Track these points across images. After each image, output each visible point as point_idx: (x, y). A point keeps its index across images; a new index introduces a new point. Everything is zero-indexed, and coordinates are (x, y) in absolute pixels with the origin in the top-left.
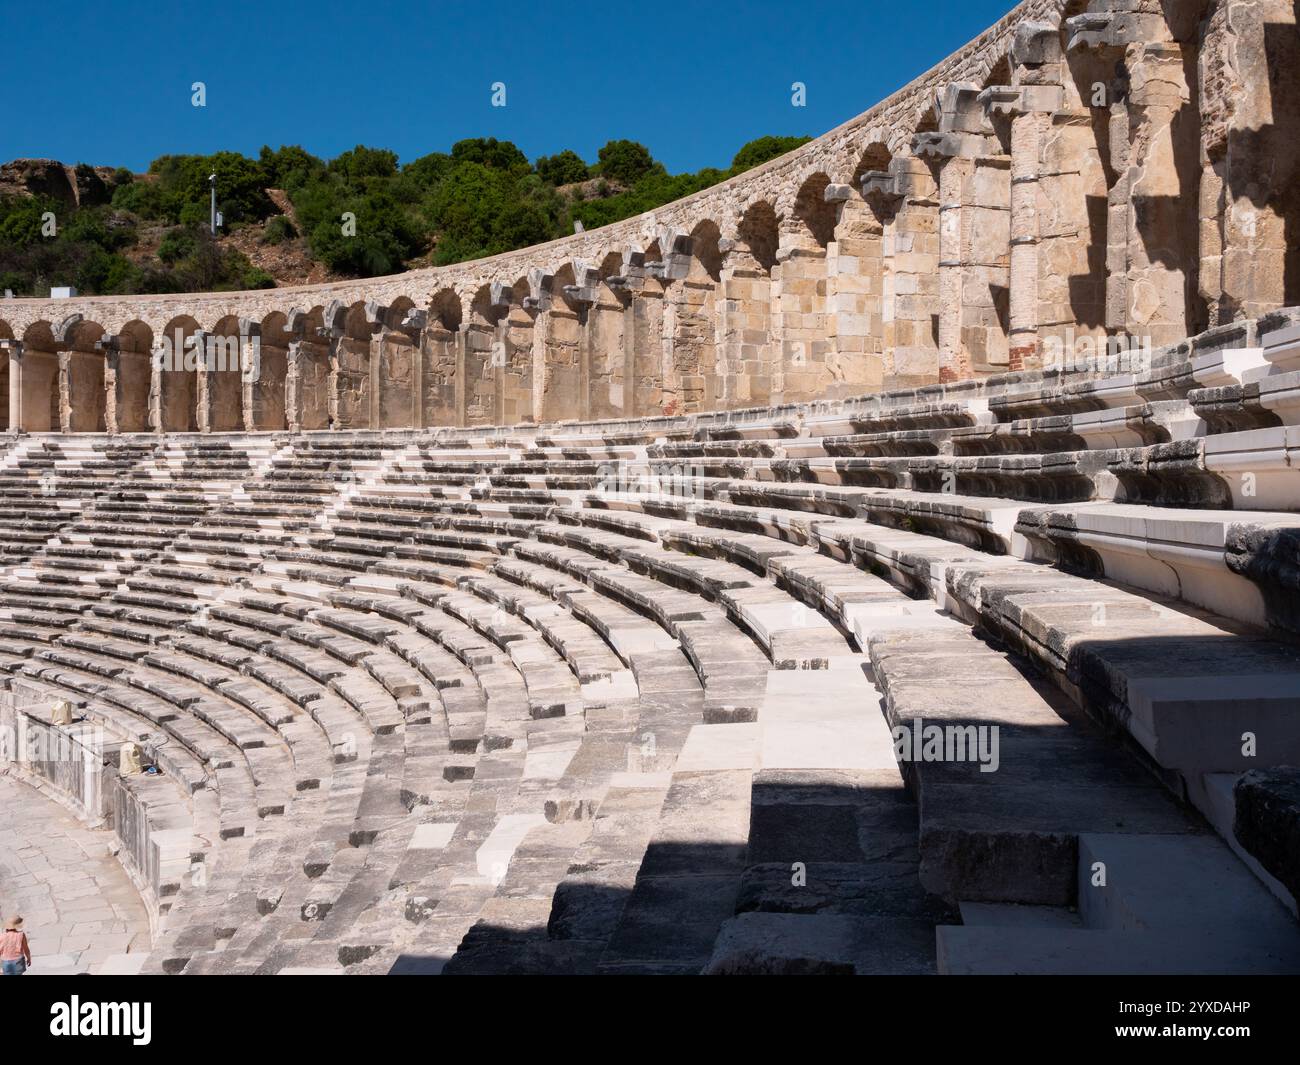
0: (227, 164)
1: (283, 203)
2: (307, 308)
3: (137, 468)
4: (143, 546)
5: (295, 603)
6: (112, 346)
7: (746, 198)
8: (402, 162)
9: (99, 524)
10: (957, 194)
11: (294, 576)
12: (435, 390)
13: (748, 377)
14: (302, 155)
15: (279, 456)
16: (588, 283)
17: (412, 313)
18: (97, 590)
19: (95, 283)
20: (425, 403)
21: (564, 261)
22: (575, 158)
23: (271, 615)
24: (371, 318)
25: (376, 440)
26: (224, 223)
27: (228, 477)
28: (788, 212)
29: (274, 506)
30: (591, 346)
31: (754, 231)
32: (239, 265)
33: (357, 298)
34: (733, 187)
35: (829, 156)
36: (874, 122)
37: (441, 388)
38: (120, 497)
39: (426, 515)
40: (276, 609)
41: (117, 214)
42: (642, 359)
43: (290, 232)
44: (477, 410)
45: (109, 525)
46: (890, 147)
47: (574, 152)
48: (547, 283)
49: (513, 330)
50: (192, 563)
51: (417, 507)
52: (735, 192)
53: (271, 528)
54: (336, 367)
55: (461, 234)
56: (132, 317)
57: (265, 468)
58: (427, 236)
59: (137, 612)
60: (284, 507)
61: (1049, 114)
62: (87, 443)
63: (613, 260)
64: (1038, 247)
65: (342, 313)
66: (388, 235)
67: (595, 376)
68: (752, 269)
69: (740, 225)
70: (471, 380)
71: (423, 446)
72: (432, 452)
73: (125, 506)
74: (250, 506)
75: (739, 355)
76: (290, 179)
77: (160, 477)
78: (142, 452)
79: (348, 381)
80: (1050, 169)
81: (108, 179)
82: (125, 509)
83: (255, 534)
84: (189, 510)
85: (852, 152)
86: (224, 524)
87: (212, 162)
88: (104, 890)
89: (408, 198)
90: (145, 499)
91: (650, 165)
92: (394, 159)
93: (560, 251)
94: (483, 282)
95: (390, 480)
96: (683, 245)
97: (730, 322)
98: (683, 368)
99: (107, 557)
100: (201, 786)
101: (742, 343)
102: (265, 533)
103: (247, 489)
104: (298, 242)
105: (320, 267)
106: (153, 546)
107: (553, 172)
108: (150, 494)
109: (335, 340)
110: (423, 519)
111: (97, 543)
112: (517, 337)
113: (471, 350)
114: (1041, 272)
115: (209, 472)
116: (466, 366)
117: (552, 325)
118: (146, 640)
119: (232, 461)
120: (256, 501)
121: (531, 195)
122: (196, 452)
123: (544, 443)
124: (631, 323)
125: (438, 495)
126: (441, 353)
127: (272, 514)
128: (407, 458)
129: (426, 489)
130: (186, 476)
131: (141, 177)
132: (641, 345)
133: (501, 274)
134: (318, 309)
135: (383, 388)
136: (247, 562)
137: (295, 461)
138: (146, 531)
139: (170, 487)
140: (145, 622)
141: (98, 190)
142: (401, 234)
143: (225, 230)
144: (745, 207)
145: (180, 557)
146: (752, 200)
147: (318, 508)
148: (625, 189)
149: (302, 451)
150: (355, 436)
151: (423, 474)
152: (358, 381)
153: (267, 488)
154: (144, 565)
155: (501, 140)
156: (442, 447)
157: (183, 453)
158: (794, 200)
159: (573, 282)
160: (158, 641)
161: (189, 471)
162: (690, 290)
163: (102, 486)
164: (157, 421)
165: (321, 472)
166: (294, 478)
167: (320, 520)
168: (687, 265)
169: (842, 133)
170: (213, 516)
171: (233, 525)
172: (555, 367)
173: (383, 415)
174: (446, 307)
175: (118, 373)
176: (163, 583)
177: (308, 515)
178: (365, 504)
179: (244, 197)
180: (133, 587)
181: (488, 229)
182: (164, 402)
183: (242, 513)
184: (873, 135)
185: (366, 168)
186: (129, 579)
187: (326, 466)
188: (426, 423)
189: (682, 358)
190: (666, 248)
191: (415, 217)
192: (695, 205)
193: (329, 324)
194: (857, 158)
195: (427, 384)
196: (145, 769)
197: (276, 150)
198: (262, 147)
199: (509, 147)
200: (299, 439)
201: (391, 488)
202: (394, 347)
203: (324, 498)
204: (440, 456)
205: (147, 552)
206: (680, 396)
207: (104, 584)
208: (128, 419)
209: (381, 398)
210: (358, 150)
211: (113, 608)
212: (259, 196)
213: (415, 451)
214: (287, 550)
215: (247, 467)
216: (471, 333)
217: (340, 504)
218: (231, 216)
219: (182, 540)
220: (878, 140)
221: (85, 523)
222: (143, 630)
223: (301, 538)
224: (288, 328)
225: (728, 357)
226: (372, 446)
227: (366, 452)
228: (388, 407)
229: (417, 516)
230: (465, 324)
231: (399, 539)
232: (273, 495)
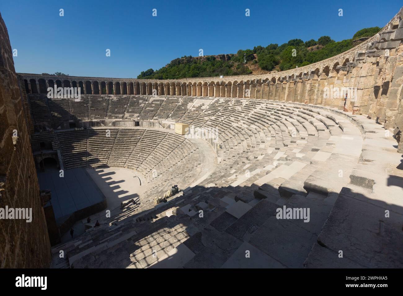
0: (248, 51)
1: (256, 57)
2: (253, 80)
3: (228, 104)
4: (227, 115)
5: (243, 128)
6: (226, 85)
7: (325, 65)
8: (279, 46)
9: (222, 111)
10: (355, 75)
11: (244, 123)
12: (271, 94)
13: (321, 99)
14: (261, 47)
15: (246, 103)
16: (296, 78)
17: (268, 81)
18: (221, 121)
19: (227, 74)
20: (269, 96)
21: (293, 73)
22: (314, 41)
23: (240, 129)
24: (262, 82)
25: (260, 102)
26: (246, 62)
27: (239, 106)
28: (332, 69)
29: (244, 111)
30: (296, 89)
31: (326, 71)
32: (247, 69)
33: (260, 78)
34: (323, 62)
35: (340, 59)
36: (348, 54)
37: (272, 93)
38: (225, 108)
39: (263, 116)
40: (240, 128)
41: (231, 62)
42: (303, 92)
43: (256, 62)
44: (277, 98)
45: (223, 112)
46: (349, 60)
47: (314, 39)
48: (290, 77)
49: (284, 85)
50: (232, 119)
51: (262, 115)
52: (323, 63)
53: (243, 115)
54: (256, 89)
55: (285, 61)
56: (229, 81)
57: (244, 105)
58: (279, 61)
59: (225, 125)
60: (245, 112)
61: (372, 62)
62: (223, 99)
63: (301, 74)
64: (363, 90)
65: (258, 80)
66: (272, 62)
67: (295, 94)
68: (325, 78)
69: (323, 70)
70: (276, 93)
71: (267, 104)
72: (268, 105)
73: (226, 109)
74: (241, 111)
75: (319, 94)
76: (257, 52)
77: (231, 105)
78: (229, 101)
79: (258, 91)
80: (370, 74)
81: (230, 56)
82: (226, 110)
83: (241, 116)
84: (233, 111)
85: (344, 59)
86: (237, 113)
87: (245, 51)
88: (214, 161)
89: (277, 54)
90: (228, 108)
91: (330, 41)
92: (277, 45)
93: (293, 71)
94: (280, 76)
95: (260, 109)
96: (313, 73)
97: (318, 88)
98: (309, 95)
99: (223, 116)
100: (225, 152)
101: (320, 92)
102: (242, 116)
103: (241, 108)
104: (257, 64)
105: (260, 69)
106: (228, 116)
107: (308, 44)
108: (229, 108)
109: (256, 85)
110: (263, 117)
111: (222, 114)
112: (284, 86)
113: (277, 88)
114: (363, 95)
115: (237, 105)
116: (275, 91)
117: (290, 85)
118: (225, 129)
119: (240, 103)
120: (242, 110)
121: (301, 51)
122: (236, 101)
123: (285, 106)
124: (302, 86)
125: (266, 113)
126: (272, 87)
127: (243, 113)
128: (263, 106)
129: (265, 111)
130: (234, 105)
131: (235, 55)
132: (304, 90)
133: (283, 75)
134: (254, 80)
135: (263, 93)
136: (239, 120)
137: (248, 104)
138: (227, 113)
139: (232, 107)
140: (225, 127)
141: (229, 58)
142: (274, 62)
143: (246, 63)
144: (324, 67)
145: (231, 118)
146: (326, 65)
147: (250, 112)
148: (323, 47)
149: (250, 102)
150: (258, 100)
151: (265, 109)
152: (260, 91)
153: (244, 108)
154: (227, 118)
155: (298, 39)
156: (270, 104)
157: (234, 101)
158: (333, 67)
159: (294, 78)
160: (226, 130)
161: (235, 104)
162: (313, 81)
163: (224, 106)
164: (232, 96)
165: (252, 106)
166: (248, 107)
167: (250, 114)
168: (314, 76)
169: (342, 55)
170: (236, 112)
171: (239, 114)
172: (290, 92)
173: (262, 97)
174: (274, 80)
175: (227, 89)
176: (228, 121)
177: (248, 114)
178: (256, 113)
179: (250, 57)
180: (225, 121)
181: (290, 60)
182: (233, 93)
183: (240, 112)
184: (347, 57)
185: (272, 48)
186: (225, 120)
187: (252, 105)
188: (269, 99)
189: (310, 94)
190: (309, 73)
191: (278, 58)
192: (317, 65)
193: (256, 82)
194: (344, 60)
195: (269, 93)
196: (220, 148)
197: (256, 47)
198: (254, 47)
199: (300, 40)
200: (250, 100)
201: (261, 110)
202: (265, 86)
203: (251, 111)
204: (269, 106)
205: (227, 116)
206: (308, 100)
207: (222, 120)
208: (228, 96)
209: (262, 95)
210: (271, 45)
211: (222, 124)
212: (252, 56)
213: (265, 104)
214: (244, 119)
215: (242, 104)
216: (277, 85)
217: (253, 112)
218: (247, 60)
219: (232, 115)
220: (348, 58)
221: (221, 111)
222: (225, 128)
223: (246, 117)
224: (250, 83)
225: (317, 95)
226: (260, 103)
227: (258, 103)
228: (263, 96)
229: (262, 116)
230: (276, 83)
231: (259, 120)
232: (244, 109)
